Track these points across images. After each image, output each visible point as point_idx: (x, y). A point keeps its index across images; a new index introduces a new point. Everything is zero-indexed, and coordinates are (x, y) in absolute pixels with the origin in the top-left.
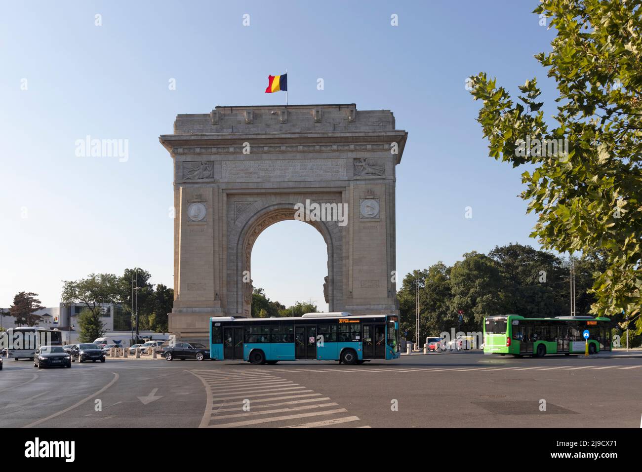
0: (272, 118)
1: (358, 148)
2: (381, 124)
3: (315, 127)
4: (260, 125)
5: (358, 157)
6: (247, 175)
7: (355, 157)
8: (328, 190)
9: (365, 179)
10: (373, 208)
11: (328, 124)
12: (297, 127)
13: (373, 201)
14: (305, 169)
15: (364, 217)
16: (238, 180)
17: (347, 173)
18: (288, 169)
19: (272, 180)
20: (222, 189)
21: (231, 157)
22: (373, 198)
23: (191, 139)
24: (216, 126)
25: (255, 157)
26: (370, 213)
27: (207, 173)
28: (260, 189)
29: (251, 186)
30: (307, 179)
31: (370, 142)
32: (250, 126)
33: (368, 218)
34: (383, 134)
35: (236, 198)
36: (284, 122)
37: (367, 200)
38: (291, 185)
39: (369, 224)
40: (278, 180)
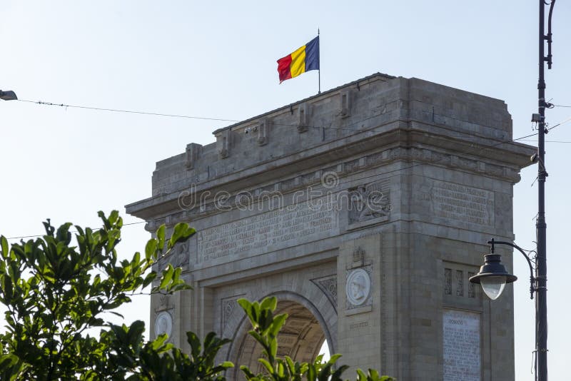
0: (251, 140)
1: (349, 168)
2: (384, 111)
3: (300, 141)
4: (237, 156)
5: (354, 184)
6: (224, 251)
7: (350, 186)
8: (319, 258)
9: (362, 228)
10: (361, 287)
11: (316, 131)
12: (279, 147)
13: (362, 272)
14: (289, 225)
15: (350, 307)
16: (215, 262)
17: (340, 219)
18: (268, 229)
19: (250, 253)
20: (199, 282)
21: (206, 223)
22: (362, 266)
23: (153, 204)
24: (192, 172)
25: (232, 217)
26: (358, 296)
27: (183, 256)
28: (240, 272)
29: (229, 269)
30: (291, 243)
31: (362, 152)
32: (228, 160)
33: (355, 307)
34: (370, 134)
35: (221, 294)
36: (263, 143)
37: (354, 272)
38: (272, 258)
39: (358, 319)
40: (258, 251)
